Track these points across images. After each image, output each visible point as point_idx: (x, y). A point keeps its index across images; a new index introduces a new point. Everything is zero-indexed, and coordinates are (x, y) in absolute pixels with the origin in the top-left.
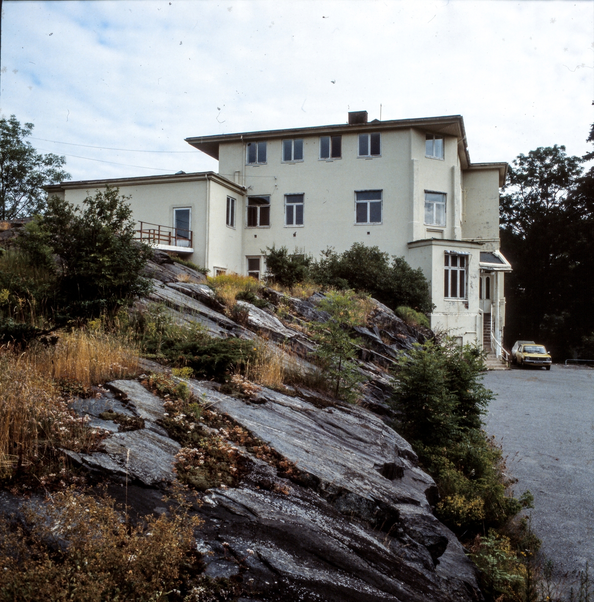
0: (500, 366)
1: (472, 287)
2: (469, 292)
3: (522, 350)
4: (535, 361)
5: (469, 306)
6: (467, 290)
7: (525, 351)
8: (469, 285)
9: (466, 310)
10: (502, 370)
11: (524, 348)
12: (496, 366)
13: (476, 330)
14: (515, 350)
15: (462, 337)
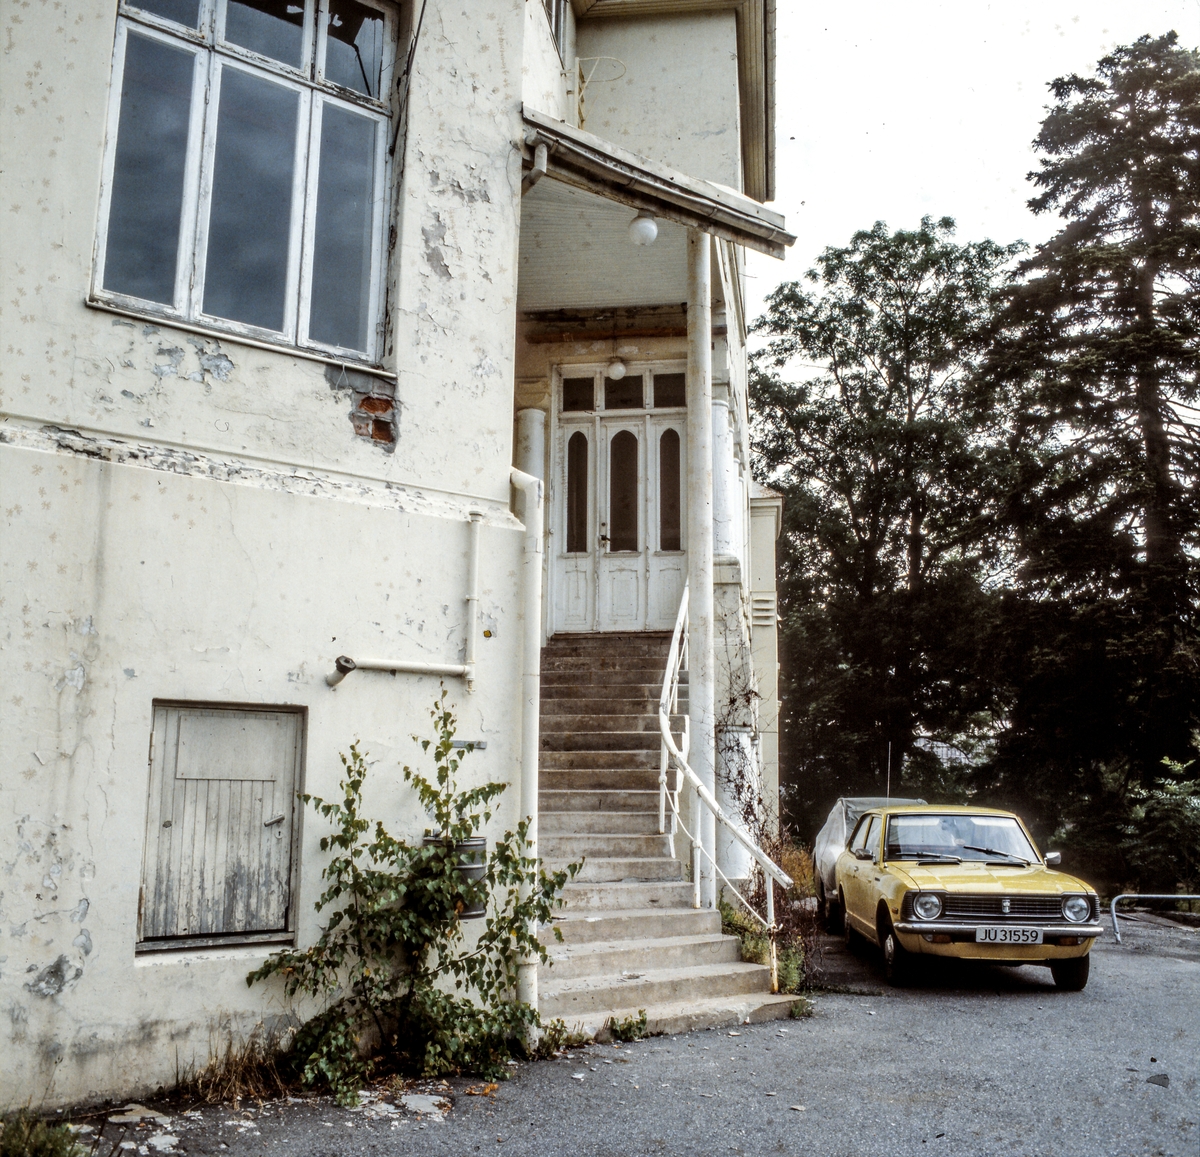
0: (712, 986)
1: (434, 258)
2: (407, 298)
3: (876, 847)
4: (981, 930)
5: (405, 423)
6: (390, 288)
7: (893, 852)
8: (411, 246)
9: (367, 454)
10: (729, 1023)
11: (890, 831)
12: (676, 989)
13: (464, 654)
14: (832, 850)
15: (299, 712)
